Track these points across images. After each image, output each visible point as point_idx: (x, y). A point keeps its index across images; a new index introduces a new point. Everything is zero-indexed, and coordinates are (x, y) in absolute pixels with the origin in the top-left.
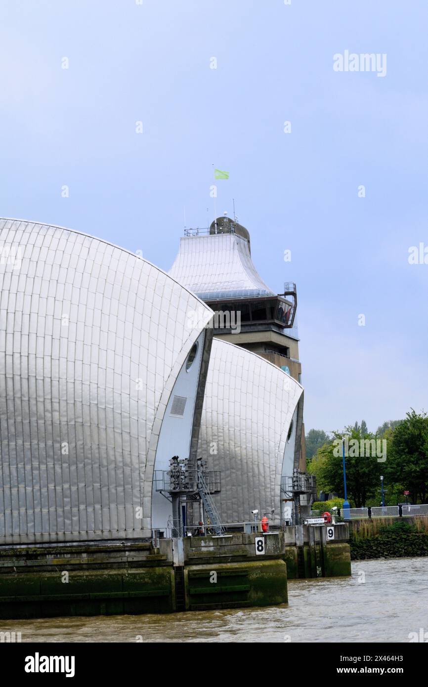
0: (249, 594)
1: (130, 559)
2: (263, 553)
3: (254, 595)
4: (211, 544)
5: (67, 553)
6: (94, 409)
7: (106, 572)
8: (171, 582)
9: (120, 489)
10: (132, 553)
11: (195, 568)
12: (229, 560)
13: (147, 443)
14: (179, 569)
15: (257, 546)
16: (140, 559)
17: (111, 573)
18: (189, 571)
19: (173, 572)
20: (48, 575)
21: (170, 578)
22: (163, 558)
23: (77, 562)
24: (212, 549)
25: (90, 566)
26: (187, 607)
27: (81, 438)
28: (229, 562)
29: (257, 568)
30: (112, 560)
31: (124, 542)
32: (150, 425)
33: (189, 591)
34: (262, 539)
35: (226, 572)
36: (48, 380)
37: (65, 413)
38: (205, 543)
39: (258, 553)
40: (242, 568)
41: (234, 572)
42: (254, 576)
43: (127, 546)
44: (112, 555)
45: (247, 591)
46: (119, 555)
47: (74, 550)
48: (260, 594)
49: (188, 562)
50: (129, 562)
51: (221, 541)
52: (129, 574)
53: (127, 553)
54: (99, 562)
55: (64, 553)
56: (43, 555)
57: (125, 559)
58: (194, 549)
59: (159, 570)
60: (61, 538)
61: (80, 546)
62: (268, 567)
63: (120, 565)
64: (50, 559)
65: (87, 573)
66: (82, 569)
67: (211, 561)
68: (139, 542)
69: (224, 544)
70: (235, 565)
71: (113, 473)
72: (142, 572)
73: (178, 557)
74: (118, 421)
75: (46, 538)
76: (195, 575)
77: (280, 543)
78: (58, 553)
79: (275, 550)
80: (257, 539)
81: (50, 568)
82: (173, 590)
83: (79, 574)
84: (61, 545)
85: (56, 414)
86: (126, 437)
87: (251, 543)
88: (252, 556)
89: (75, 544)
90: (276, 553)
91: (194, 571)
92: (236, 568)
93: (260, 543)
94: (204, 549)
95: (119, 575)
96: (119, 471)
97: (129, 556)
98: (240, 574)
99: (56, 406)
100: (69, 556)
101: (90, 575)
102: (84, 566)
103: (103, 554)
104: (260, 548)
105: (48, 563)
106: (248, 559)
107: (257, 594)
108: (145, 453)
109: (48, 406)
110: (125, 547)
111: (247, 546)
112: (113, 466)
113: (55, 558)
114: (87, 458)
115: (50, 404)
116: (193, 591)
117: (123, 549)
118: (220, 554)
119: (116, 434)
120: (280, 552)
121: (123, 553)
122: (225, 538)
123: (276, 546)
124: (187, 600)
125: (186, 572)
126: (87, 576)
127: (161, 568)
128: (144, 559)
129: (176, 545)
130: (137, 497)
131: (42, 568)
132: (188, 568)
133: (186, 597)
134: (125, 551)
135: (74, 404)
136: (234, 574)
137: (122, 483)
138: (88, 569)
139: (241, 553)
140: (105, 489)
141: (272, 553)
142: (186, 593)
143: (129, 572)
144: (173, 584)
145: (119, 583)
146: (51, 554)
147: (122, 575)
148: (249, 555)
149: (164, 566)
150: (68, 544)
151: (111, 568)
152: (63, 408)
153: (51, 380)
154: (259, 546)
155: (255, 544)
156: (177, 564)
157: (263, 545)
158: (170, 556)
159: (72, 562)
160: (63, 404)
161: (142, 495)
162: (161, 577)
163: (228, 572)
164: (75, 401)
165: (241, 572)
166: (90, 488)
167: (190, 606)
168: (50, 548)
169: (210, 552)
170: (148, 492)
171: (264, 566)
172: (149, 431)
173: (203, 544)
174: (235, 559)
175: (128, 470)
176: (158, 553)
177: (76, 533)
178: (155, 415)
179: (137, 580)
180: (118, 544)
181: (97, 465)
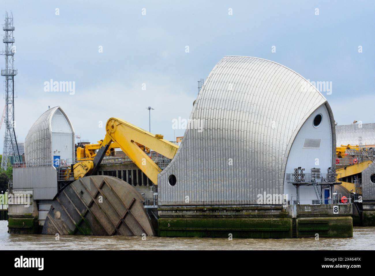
0: (328, 232)
1: (273, 214)
2: (337, 213)
3: (331, 233)
4: (310, 208)
5: (250, 210)
6: (262, 145)
7: (264, 219)
8: (290, 225)
9: (271, 182)
10: (275, 211)
11: (302, 219)
12: (319, 216)
13: (282, 161)
14: (294, 219)
15: (334, 210)
16: (277, 214)
17: (266, 220)
18: (298, 220)
19: (291, 220)
20: (244, 219)
21: (290, 223)
22: (287, 214)
23: (253, 214)
24: (310, 210)
25: (259, 216)
26: (297, 237)
27: (256, 158)
28: (319, 217)
29: (334, 220)
30: (266, 214)
31: (271, 205)
32: (284, 153)
33: (298, 229)
34: (338, 207)
35: (316, 222)
36: (245, 132)
37: (251, 147)
38: (307, 207)
39: (334, 213)
40: (325, 220)
41: (321, 221)
42: (331, 224)
43: (272, 208)
44: (267, 211)
45: (328, 231)
46: (269, 211)
47: (252, 208)
48: (335, 232)
49: (299, 216)
50: (273, 215)
51: (315, 207)
52: (273, 220)
53: (272, 211)
54: (261, 214)
55: (249, 210)
56: (242, 210)
57: (271, 214)
58: (301, 210)
59: (285, 219)
60: (249, 203)
61: (255, 207)
62: (340, 220)
63: (270, 216)
64: (244, 212)
65: (257, 219)
66: (256, 217)
67: (310, 216)
68: (277, 206)
69: (316, 208)
70: (322, 218)
71: (268, 174)
72: (278, 219)
73: (294, 214)
74: (271, 151)
75: (243, 203)
76: (301, 222)
77: (348, 209)
78: (247, 210)
79: (345, 212)
80: (334, 207)
81: (244, 216)
82: (291, 228)
83: (254, 219)
84: (248, 206)
85: (248, 147)
86: (274, 158)
87: (331, 208)
88: (331, 214)
89: (253, 206)
90: (346, 213)
91: (301, 220)
92: (322, 220)
93: (336, 209)
94: (306, 210)
95: (269, 220)
96: (271, 174)
97: (273, 212)
98: (323, 222)
99: (248, 143)
100: (251, 211)
101: (259, 220)
102: (257, 216)
103: (263, 211)
104: (336, 211)
105: (243, 214)
106: (329, 216)
107: (333, 232)
108: (281, 166)
109: (245, 144)
110: (271, 208)
111: (329, 210)
112: (268, 171)
113: (246, 212)
114: (259, 167)
115: (246, 142)
116: (300, 229)
117: (270, 209)
118: (313, 213)
119: (270, 157)
120: (348, 213)
121: (271, 211)
122: (317, 205)
123: (346, 210)
124: (297, 233)
125: (297, 220)
126: (257, 220)
127: (287, 218)
128: (279, 214)
129: (293, 208)
130: (277, 186)
131: (242, 216)
132: (298, 219)
133: (297, 232)
134: (272, 210)
135: (254, 143)
136: (320, 223)
137: (272, 179)
138: (259, 217)
139: (324, 213)
140: (265, 182)
141: (343, 213)
142: (297, 230)
143: (273, 219)
144: (291, 226)
145: (269, 224)
146: (245, 210)
147: (270, 221)
148: (329, 214)
149: (288, 217)
150: (251, 206)
151: (267, 217)
152: (250, 145)
153: (247, 132)
154: (335, 210)
155: (333, 209)
156: (293, 217)
157: (338, 209)
158: (290, 213)
159: (252, 214)
160: (250, 142)
161: (279, 185)
162: (286, 222)
163: (317, 221)
164: (255, 141)
165: (324, 221)
166: (259, 181)
167: (299, 236)
168: (244, 207)
169: (308, 212)
170: (282, 183)
171: (338, 220)
172: (283, 156)
173: (306, 208)
174: (322, 215)
175: (274, 173)
176: (285, 211)
177: (254, 201)
178: (287, 148)
179: (276, 223)
180: (269, 206)
181: (262, 171)
